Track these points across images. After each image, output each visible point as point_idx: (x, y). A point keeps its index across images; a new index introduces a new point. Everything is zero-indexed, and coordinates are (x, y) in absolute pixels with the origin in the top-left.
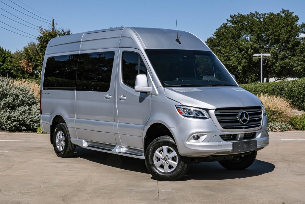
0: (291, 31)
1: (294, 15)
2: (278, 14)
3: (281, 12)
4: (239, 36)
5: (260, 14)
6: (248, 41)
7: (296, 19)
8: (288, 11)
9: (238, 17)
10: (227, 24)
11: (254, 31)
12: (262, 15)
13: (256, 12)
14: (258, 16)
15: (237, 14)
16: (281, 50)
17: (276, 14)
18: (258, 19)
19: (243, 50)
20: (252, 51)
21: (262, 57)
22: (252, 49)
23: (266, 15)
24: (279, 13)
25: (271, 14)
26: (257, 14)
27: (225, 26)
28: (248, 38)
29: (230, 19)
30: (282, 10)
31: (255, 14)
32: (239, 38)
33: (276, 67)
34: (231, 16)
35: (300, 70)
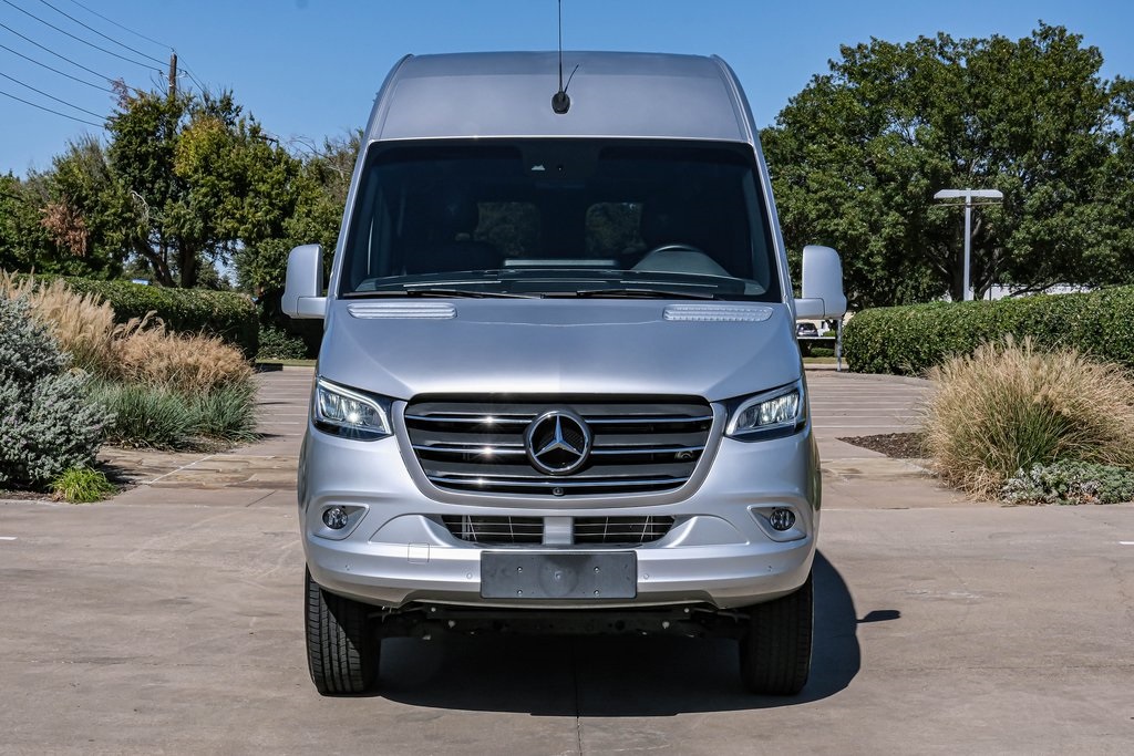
0: (1072, 107)
1: (1083, 46)
2: (1025, 43)
3: (1034, 34)
4: (876, 125)
5: (957, 41)
6: (910, 142)
7: (1093, 59)
8: (1063, 31)
9: (873, 51)
10: (829, 79)
11: (933, 105)
12: (964, 46)
13: (940, 34)
14: (949, 50)
15: (868, 43)
16: (1035, 178)
17: (1017, 42)
18: (950, 59)
19: (891, 178)
20: (925, 182)
21: (968, 200)
22: (925, 175)
23: (980, 47)
24: (1027, 39)
25: (999, 43)
26: (946, 40)
27: (822, 86)
28: (912, 130)
29: (841, 61)
30: (1038, 29)
31: (938, 43)
32: (875, 133)
33: (1017, 243)
34: (845, 52)
35: (1108, 256)
